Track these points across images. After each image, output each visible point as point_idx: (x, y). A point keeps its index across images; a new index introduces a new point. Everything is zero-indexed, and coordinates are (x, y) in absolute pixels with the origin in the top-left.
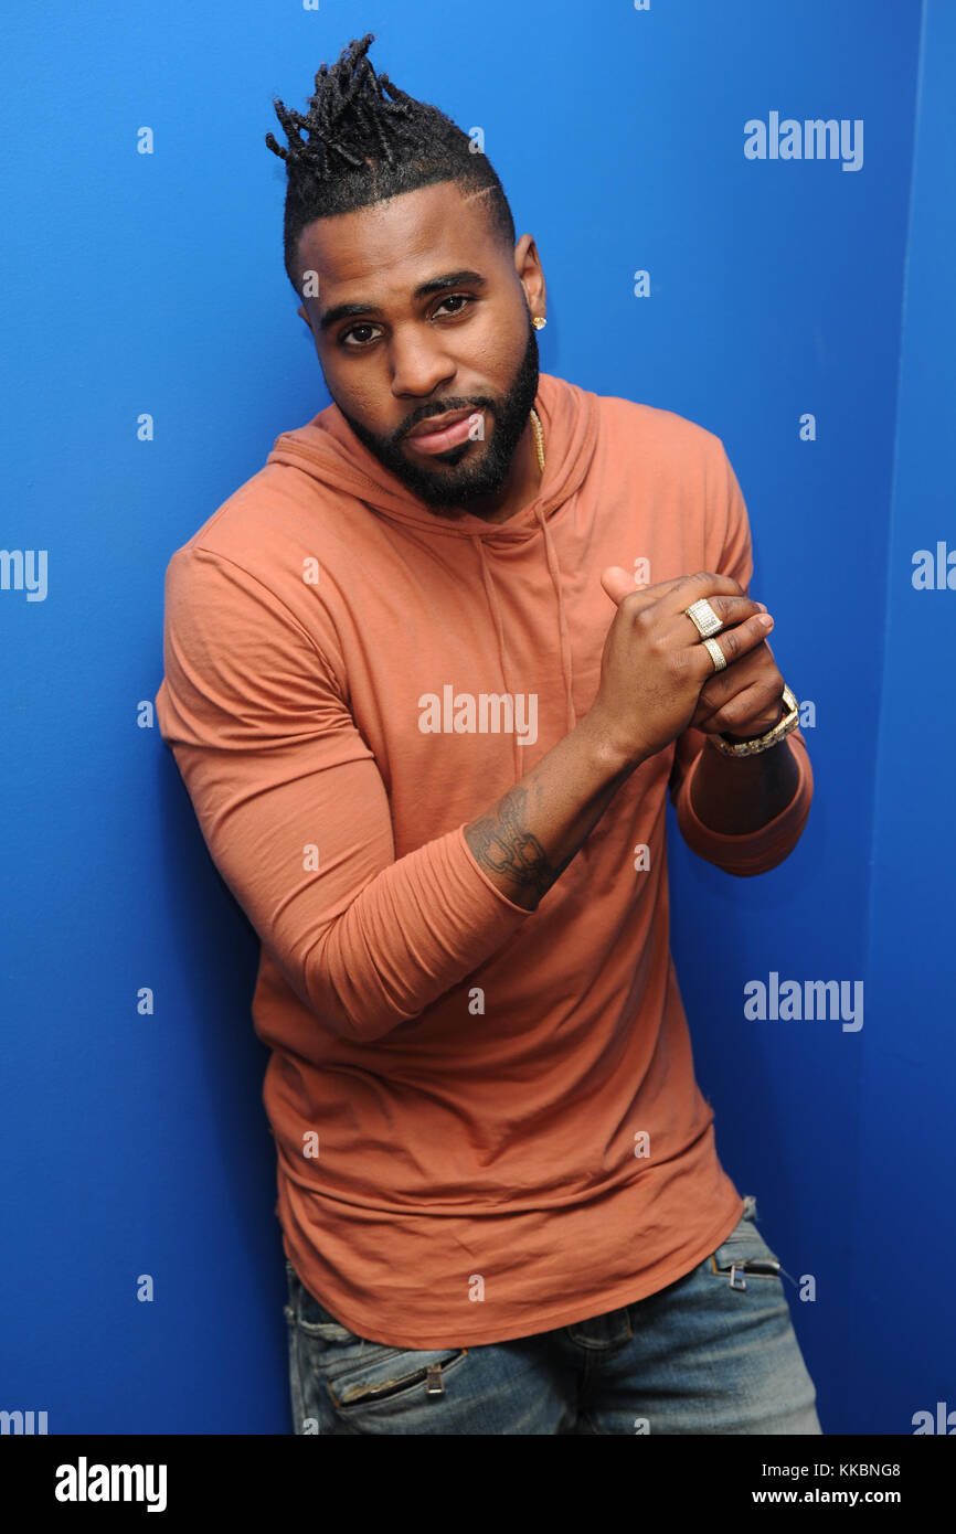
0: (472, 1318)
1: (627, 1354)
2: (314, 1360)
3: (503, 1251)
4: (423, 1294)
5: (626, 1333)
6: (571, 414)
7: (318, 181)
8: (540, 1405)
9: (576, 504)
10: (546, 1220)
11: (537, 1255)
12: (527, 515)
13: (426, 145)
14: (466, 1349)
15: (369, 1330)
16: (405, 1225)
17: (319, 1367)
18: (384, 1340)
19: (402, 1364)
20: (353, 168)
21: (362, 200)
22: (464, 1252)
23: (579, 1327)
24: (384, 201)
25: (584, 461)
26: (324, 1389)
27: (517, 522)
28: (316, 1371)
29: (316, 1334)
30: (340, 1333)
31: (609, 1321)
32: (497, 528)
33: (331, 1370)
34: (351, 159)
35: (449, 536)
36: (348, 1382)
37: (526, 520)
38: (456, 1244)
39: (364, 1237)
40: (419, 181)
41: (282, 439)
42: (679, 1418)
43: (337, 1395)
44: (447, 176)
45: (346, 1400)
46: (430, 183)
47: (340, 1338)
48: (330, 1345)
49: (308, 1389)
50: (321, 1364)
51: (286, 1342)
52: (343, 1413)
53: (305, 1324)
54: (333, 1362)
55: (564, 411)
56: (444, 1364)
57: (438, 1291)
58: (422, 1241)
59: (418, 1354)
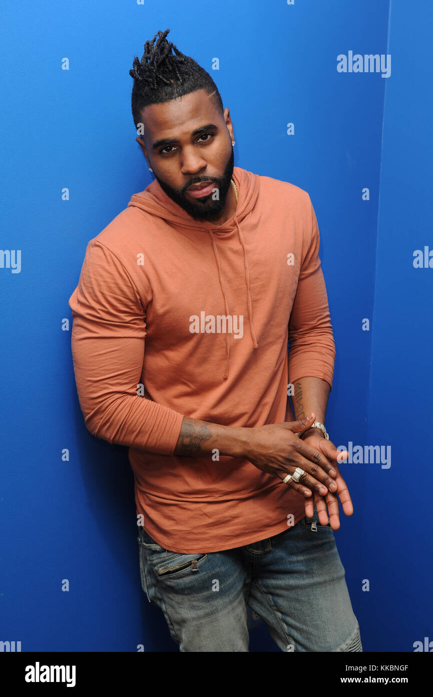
0: (208, 542)
1: (270, 557)
2: (148, 558)
3: (220, 516)
4: (190, 533)
5: (269, 548)
6: (248, 182)
7: (152, 89)
8: (236, 574)
9: (251, 217)
10: (238, 503)
11: (234, 517)
12: (230, 222)
13: (193, 75)
14: (207, 554)
15: (169, 547)
16: (182, 506)
17: (150, 561)
18: (174, 551)
19: (182, 560)
20: (166, 84)
21: (170, 97)
22: (205, 516)
23: (251, 546)
24: (180, 98)
25: (253, 200)
26: (152, 569)
27: (227, 225)
28: (149, 562)
29: (149, 548)
30: (157, 548)
31: (262, 544)
32: (219, 227)
33: (155, 562)
34: (166, 81)
35: (200, 231)
36: (161, 567)
37: (230, 224)
38: (203, 513)
39: (166, 510)
40: (191, 89)
41: (133, 197)
42: (290, 582)
43: (157, 571)
44: (201, 86)
45: (160, 573)
46: (195, 90)
47: (158, 550)
48: (155, 552)
49: (146, 569)
50: (151, 559)
51: (138, 551)
52: (160, 578)
53: (145, 544)
54: (155, 559)
55: (245, 181)
56: (198, 559)
57: (195, 531)
58: (189, 512)
59: (188, 555)
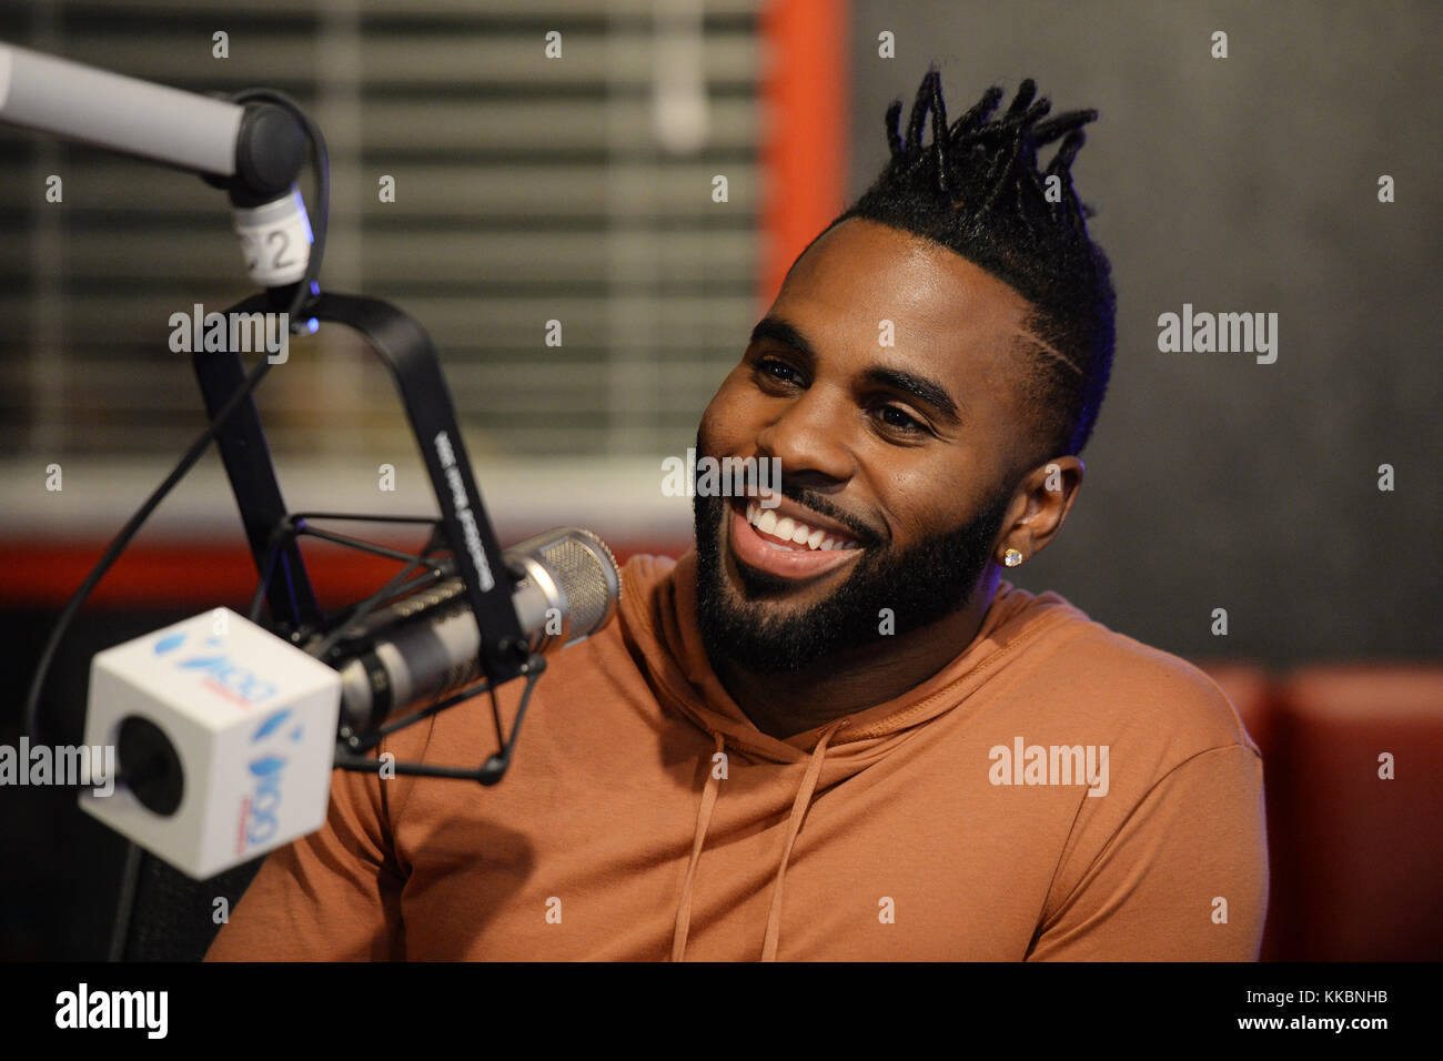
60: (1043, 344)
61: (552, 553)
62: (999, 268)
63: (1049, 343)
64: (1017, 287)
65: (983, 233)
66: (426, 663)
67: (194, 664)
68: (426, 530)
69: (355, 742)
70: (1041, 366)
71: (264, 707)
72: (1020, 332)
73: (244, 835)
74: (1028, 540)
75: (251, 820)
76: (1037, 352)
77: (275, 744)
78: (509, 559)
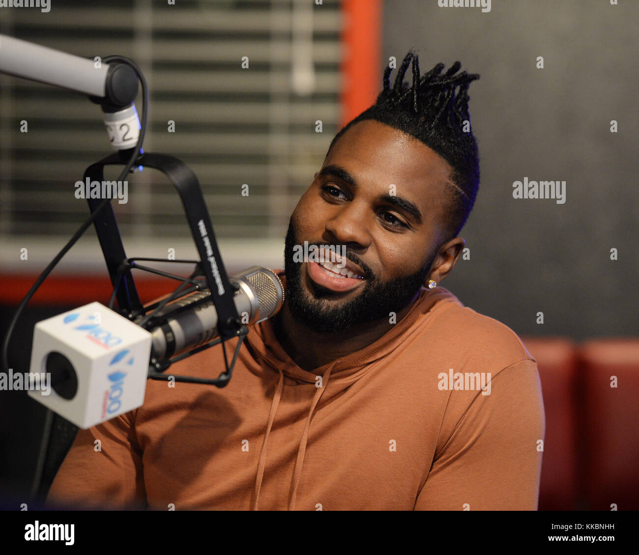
60: (457, 187)
61: (251, 278)
62: (440, 150)
63: (459, 186)
64: (447, 159)
65: (435, 134)
66: (192, 329)
67: (82, 328)
68: (193, 267)
69: (158, 366)
70: (455, 197)
71: (116, 348)
72: (448, 181)
73: (105, 409)
74: (438, 276)
75: (109, 402)
76: (455, 190)
77: (120, 366)
78: (231, 281)
